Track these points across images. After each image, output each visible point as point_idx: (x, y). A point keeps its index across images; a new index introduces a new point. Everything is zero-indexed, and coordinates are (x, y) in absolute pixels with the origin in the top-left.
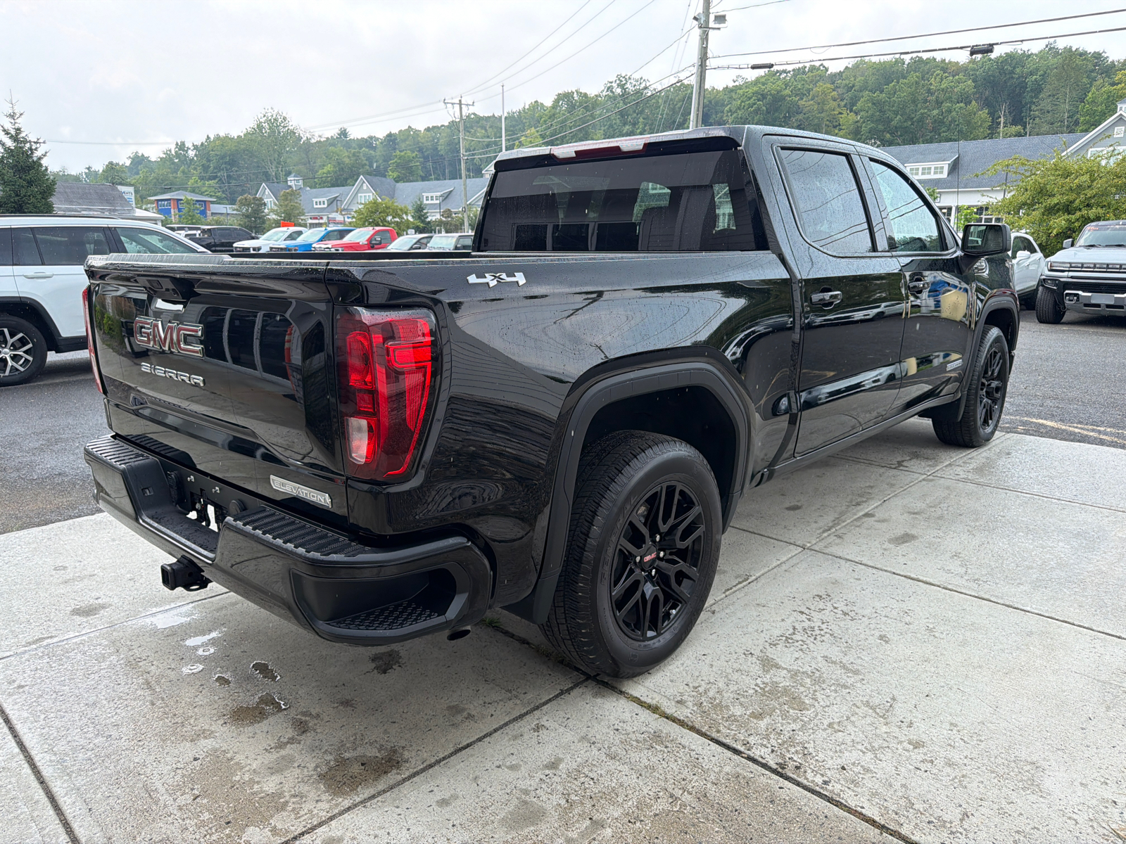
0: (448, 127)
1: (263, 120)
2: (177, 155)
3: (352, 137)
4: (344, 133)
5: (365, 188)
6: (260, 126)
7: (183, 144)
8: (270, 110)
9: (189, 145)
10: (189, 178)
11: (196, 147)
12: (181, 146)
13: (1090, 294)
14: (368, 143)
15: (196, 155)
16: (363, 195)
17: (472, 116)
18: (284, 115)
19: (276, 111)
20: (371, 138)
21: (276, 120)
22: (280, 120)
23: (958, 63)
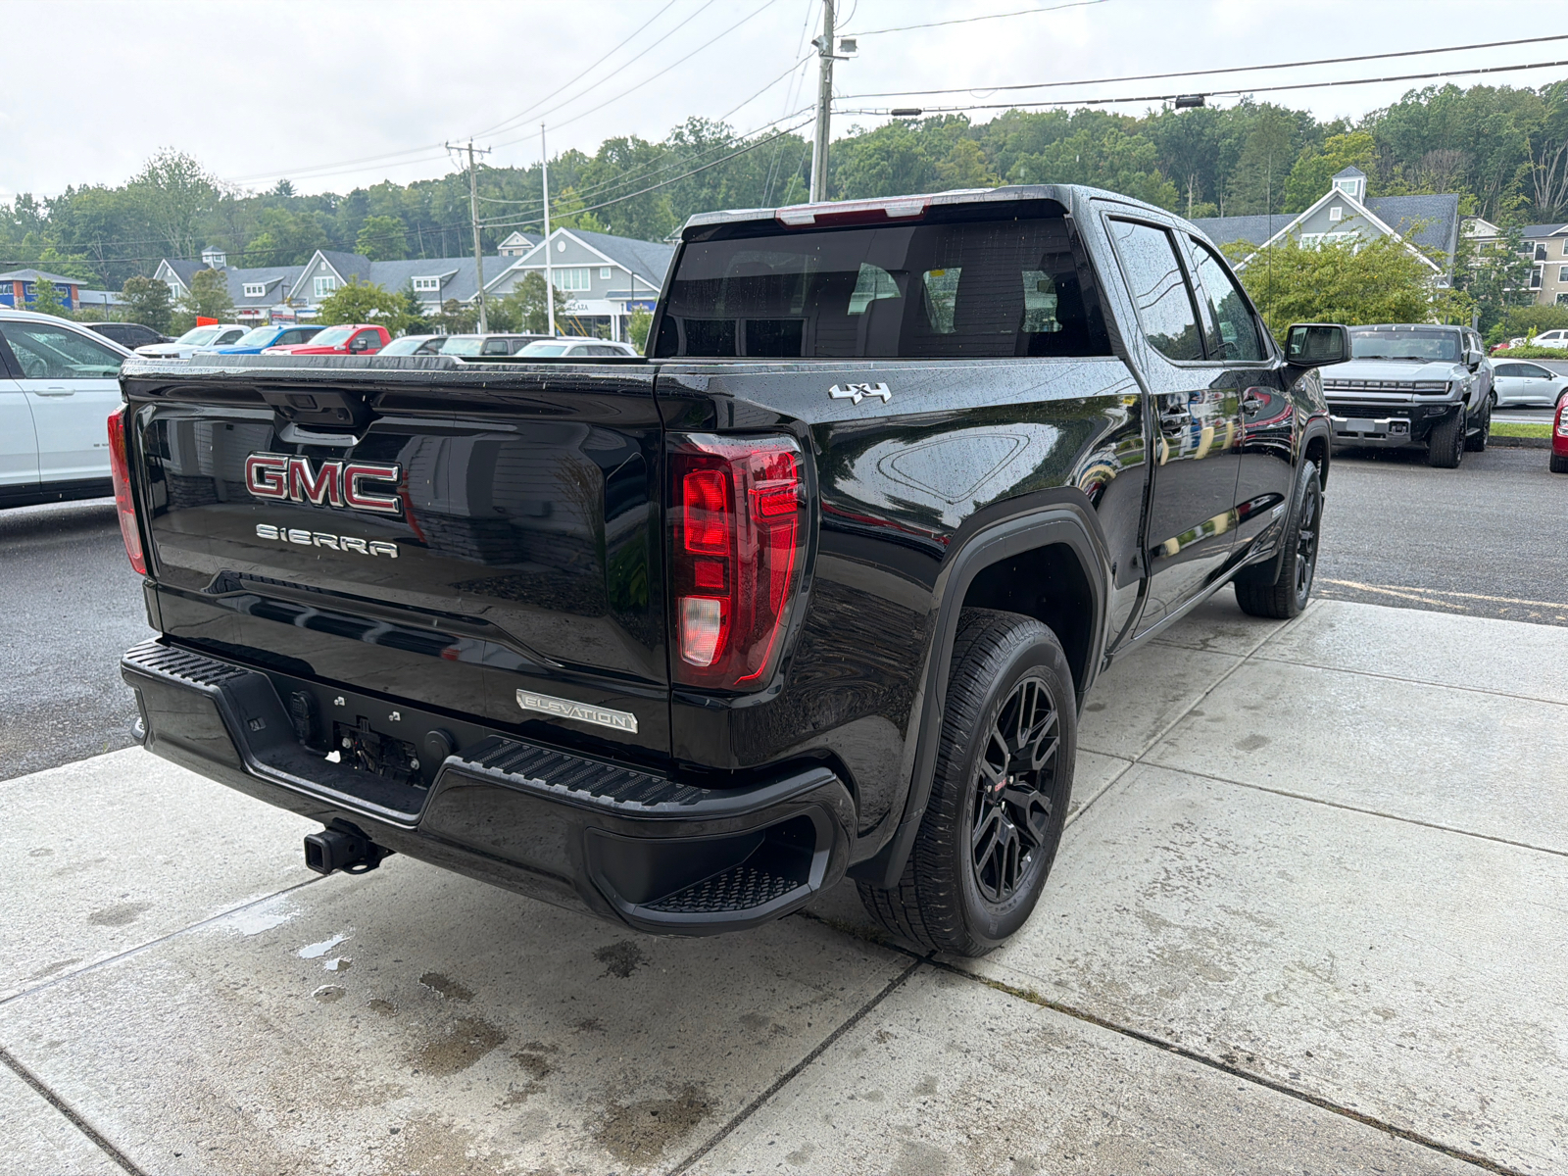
0: (444, 182)
1: (158, 164)
2: (20, 215)
3: (298, 194)
4: (285, 188)
5: (323, 268)
6: (153, 174)
7: (28, 197)
8: (169, 151)
9: (37, 198)
10: (40, 250)
11: (49, 203)
12: (26, 201)
13: (1345, 420)
14: (324, 202)
15: (50, 215)
16: (321, 278)
17: (481, 168)
18: (192, 158)
19: (178, 152)
20: (328, 195)
21: (178, 165)
22: (185, 166)
23: (1133, 119)
